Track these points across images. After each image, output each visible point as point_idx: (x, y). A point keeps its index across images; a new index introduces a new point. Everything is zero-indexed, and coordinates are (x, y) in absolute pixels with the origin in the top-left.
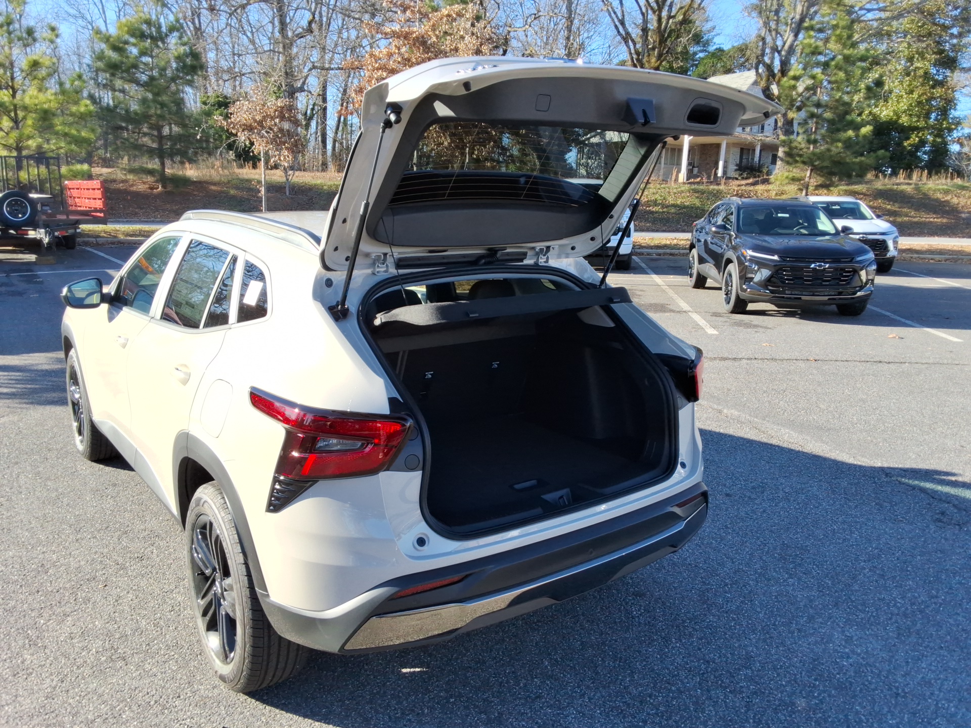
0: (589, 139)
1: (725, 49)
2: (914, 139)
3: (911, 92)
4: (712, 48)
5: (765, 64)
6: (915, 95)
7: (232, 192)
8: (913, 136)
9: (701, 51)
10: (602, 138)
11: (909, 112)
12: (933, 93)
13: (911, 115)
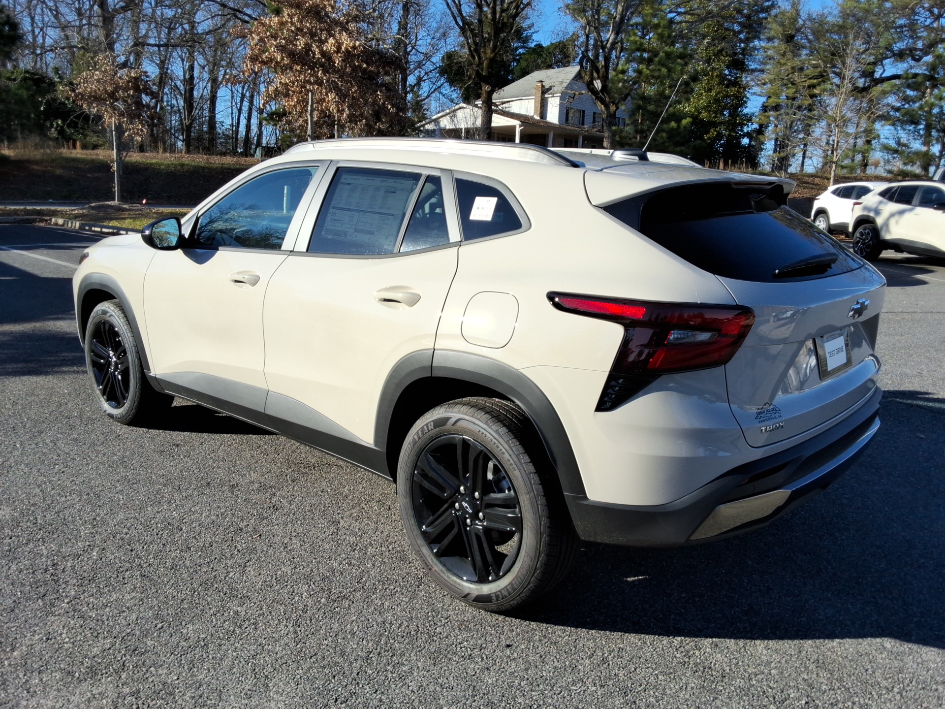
0: (423, 126)
1: (544, 45)
2: (713, 133)
3: (710, 90)
4: (532, 45)
5: (589, 60)
6: (713, 93)
7: (58, 172)
8: (712, 130)
9: (522, 47)
10: (436, 125)
11: (707, 108)
12: (727, 92)
13: (709, 111)
